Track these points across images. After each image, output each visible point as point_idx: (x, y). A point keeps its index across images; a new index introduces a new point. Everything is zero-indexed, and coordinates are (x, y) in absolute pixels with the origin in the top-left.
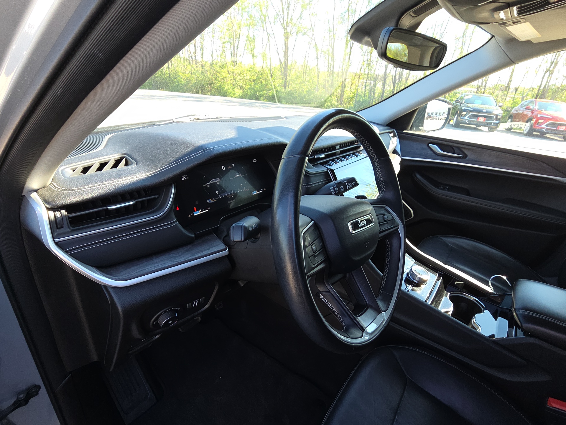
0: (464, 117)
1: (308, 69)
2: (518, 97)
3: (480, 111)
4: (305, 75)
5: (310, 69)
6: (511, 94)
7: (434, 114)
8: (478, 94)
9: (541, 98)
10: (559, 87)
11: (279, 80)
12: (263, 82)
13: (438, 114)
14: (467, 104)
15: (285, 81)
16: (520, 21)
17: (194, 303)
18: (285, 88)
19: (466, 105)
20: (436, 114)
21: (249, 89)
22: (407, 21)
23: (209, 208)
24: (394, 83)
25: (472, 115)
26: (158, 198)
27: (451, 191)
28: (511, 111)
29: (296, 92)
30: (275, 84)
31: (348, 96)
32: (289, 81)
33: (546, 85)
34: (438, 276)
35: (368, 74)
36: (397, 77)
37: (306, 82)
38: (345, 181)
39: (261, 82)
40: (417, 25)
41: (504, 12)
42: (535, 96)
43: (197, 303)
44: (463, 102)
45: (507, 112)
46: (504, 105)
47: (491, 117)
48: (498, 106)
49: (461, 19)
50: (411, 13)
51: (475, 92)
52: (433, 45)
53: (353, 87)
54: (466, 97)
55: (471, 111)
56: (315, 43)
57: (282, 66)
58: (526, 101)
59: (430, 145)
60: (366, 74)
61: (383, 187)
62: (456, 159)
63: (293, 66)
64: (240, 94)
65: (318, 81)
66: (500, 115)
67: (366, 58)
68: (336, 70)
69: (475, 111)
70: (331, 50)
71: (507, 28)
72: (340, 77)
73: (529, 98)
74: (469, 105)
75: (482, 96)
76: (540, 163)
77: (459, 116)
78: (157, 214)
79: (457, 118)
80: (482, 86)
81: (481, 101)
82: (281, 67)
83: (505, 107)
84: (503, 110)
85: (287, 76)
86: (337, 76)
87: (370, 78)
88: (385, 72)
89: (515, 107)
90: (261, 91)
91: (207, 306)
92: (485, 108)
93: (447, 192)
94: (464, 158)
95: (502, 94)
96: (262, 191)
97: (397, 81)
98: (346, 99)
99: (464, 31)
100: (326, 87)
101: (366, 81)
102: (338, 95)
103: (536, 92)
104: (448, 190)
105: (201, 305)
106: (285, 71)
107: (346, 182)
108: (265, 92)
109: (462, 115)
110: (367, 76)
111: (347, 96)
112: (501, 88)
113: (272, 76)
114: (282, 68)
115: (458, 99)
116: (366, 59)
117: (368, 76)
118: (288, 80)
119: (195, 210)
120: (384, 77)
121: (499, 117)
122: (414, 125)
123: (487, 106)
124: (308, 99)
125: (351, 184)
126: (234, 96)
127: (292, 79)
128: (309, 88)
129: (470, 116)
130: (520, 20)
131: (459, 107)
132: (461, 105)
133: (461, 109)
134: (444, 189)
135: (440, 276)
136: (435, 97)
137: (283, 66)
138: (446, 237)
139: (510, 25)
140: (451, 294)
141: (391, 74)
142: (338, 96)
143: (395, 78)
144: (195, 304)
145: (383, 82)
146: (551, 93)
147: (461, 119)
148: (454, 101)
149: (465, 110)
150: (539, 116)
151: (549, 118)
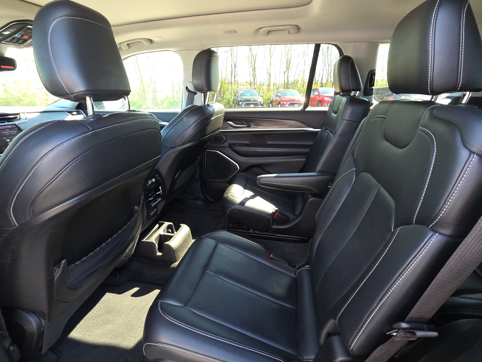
0: (241, 105)
3: (250, 101)
8: (247, 89)
10: (294, 81)
14: (241, 97)
25: (246, 103)
44: (239, 95)
47: (257, 103)
48: (260, 96)
54: (240, 92)
55: (244, 101)
66: (262, 101)
69: (247, 100)
74: (243, 97)
77: (238, 105)
81: (250, 94)
84: (263, 99)
109: (240, 104)
115: (236, 94)
121: (262, 103)
123: (254, 97)
129: (244, 104)
133: (238, 100)
149: (241, 101)
150: (283, 100)
151: (288, 100)
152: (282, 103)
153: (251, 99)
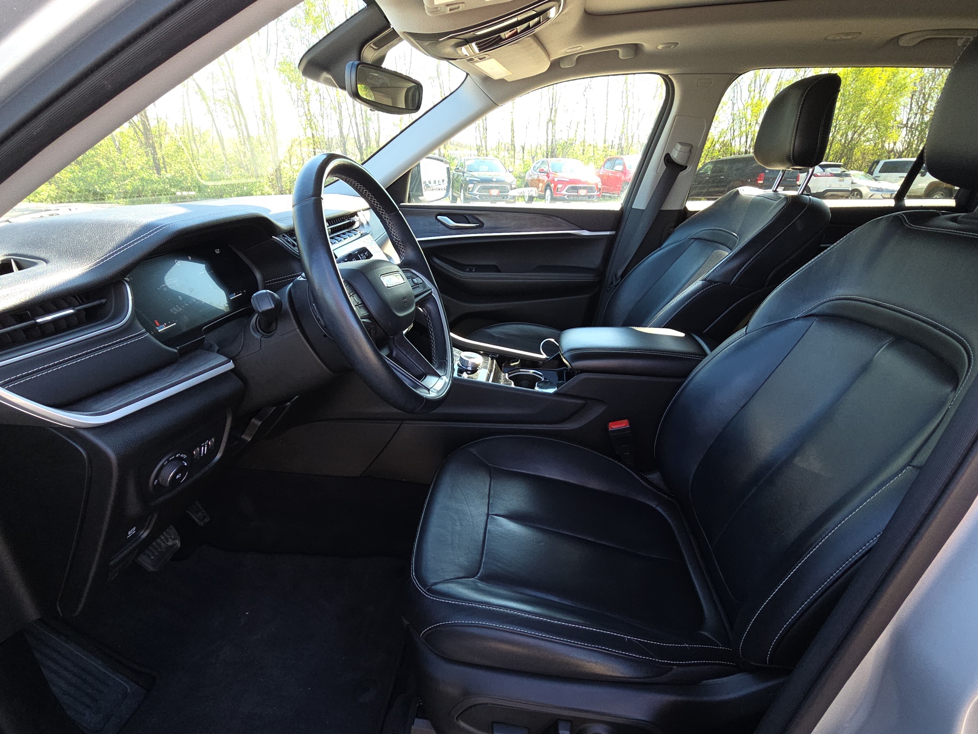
0: (472, 191)
1: (196, 133)
2: (528, 158)
3: (490, 181)
4: (193, 145)
5: (201, 133)
6: (519, 155)
7: (432, 182)
8: (479, 157)
9: (552, 157)
10: (567, 141)
11: (139, 157)
12: (104, 164)
13: (437, 182)
14: (472, 173)
15: (154, 159)
16: (485, 58)
17: (203, 448)
18: (159, 173)
19: (470, 174)
20: (435, 182)
21: (73, 180)
22: (369, 54)
23: (176, 321)
24: (360, 149)
25: (481, 187)
26: (106, 302)
27: (480, 272)
28: (525, 176)
29: (185, 179)
30: (132, 166)
31: (290, 177)
32: (163, 157)
33: (552, 139)
34: (491, 359)
35: (313, 136)
36: (363, 140)
37: (200, 158)
38: (356, 252)
39: (99, 165)
40: (382, 59)
41: (465, 48)
42: (545, 155)
43: (206, 448)
44: (466, 171)
45: (521, 178)
46: (516, 170)
47: (505, 187)
48: (508, 172)
49: (427, 54)
50: (372, 45)
51: (476, 155)
52: (404, 86)
53: (294, 161)
54: (467, 163)
55: (478, 182)
56: (198, 85)
57: (137, 130)
58: (538, 161)
59: (438, 217)
60: (309, 138)
61: (402, 248)
62: (474, 230)
63: (164, 129)
64: (51, 193)
65: (225, 155)
66: (514, 183)
67: (302, 110)
68: (253, 133)
69: (483, 181)
70: (232, 97)
71: (476, 64)
72: (265, 145)
73: (540, 158)
74: (474, 174)
75: (486, 159)
76: (555, 218)
77: (466, 191)
78: (118, 322)
79: (464, 194)
80: (482, 146)
81: (487, 167)
82: (136, 132)
83: (517, 173)
84: (516, 178)
85: (154, 148)
86: (258, 143)
87: (318, 144)
88: (341, 132)
89: (528, 170)
90: (105, 183)
91: (219, 456)
92: (495, 176)
93: (476, 273)
94: (481, 227)
95: (509, 155)
96: (241, 294)
97: (364, 146)
98: (288, 183)
99: (437, 67)
100: (244, 164)
101: (314, 149)
102: (272, 177)
103: (545, 149)
104: (476, 271)
105: (212, 452)
106: (147, 138)
107: (358, 253)
108: (113, 184)
109: (469, 188)
110: (312, 140)
111: (288, 177)
112: (505, 147)
113: (119, 150)
114: (140, 134)
115: (458, 167)
116: (301, 113)
117: (314, 141)
118: (159, 156)
119: (158, 324)
120: (341, 141)
122: (411, 195)
123: (496, 173)
124: (215, 190)
125: (364, 255)
126: (37, 199)
127: (169, 153)
128: (211, 168)
130: (485, 56)
131: (462, 178)
132: (463, 175)
133: (465, 181)
134: (470, 271)
135: (492, 359)
136: (425, 153)
137: (140, 130)
138: (489, 328)
139: (477, 62)
140: (509, 375)
141: (351, 135)
142: (273, 180)
143: (360, 142)
144: (204, 450)
145: (342, 148)
146: (561, 149)
147: (471, 195)
148: (454, 170)
149: (471, 182)
150: (556, 180)
151: (566, 181)
152: (552, 185)
153: (492, 177)
